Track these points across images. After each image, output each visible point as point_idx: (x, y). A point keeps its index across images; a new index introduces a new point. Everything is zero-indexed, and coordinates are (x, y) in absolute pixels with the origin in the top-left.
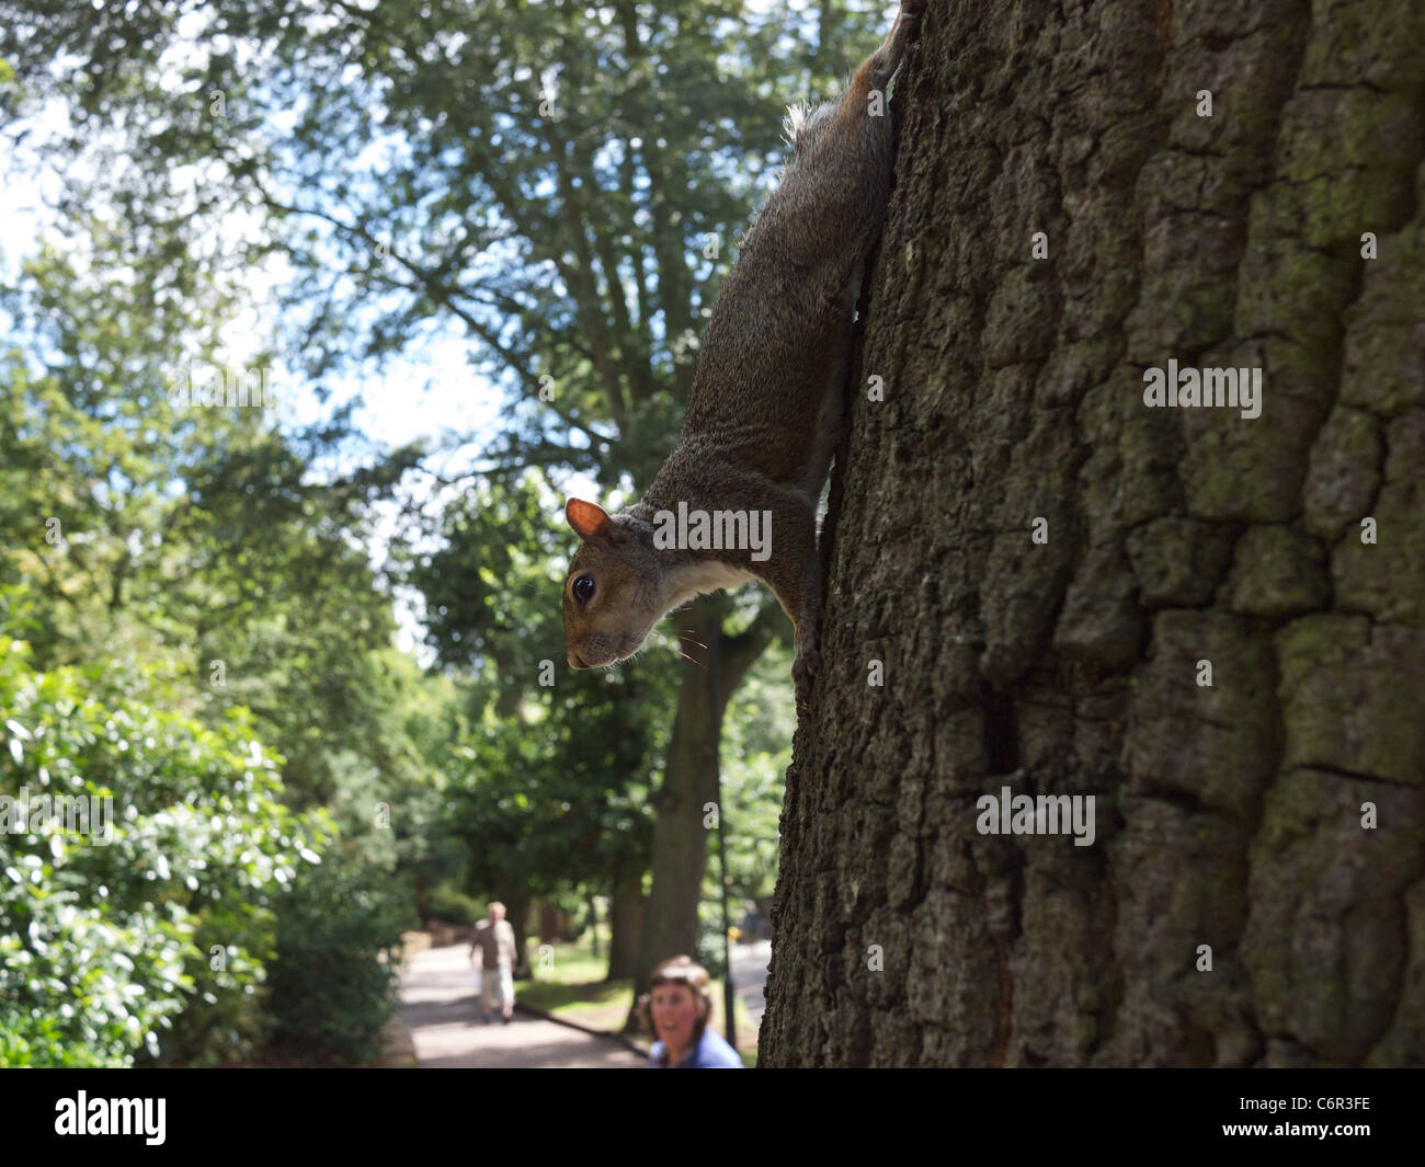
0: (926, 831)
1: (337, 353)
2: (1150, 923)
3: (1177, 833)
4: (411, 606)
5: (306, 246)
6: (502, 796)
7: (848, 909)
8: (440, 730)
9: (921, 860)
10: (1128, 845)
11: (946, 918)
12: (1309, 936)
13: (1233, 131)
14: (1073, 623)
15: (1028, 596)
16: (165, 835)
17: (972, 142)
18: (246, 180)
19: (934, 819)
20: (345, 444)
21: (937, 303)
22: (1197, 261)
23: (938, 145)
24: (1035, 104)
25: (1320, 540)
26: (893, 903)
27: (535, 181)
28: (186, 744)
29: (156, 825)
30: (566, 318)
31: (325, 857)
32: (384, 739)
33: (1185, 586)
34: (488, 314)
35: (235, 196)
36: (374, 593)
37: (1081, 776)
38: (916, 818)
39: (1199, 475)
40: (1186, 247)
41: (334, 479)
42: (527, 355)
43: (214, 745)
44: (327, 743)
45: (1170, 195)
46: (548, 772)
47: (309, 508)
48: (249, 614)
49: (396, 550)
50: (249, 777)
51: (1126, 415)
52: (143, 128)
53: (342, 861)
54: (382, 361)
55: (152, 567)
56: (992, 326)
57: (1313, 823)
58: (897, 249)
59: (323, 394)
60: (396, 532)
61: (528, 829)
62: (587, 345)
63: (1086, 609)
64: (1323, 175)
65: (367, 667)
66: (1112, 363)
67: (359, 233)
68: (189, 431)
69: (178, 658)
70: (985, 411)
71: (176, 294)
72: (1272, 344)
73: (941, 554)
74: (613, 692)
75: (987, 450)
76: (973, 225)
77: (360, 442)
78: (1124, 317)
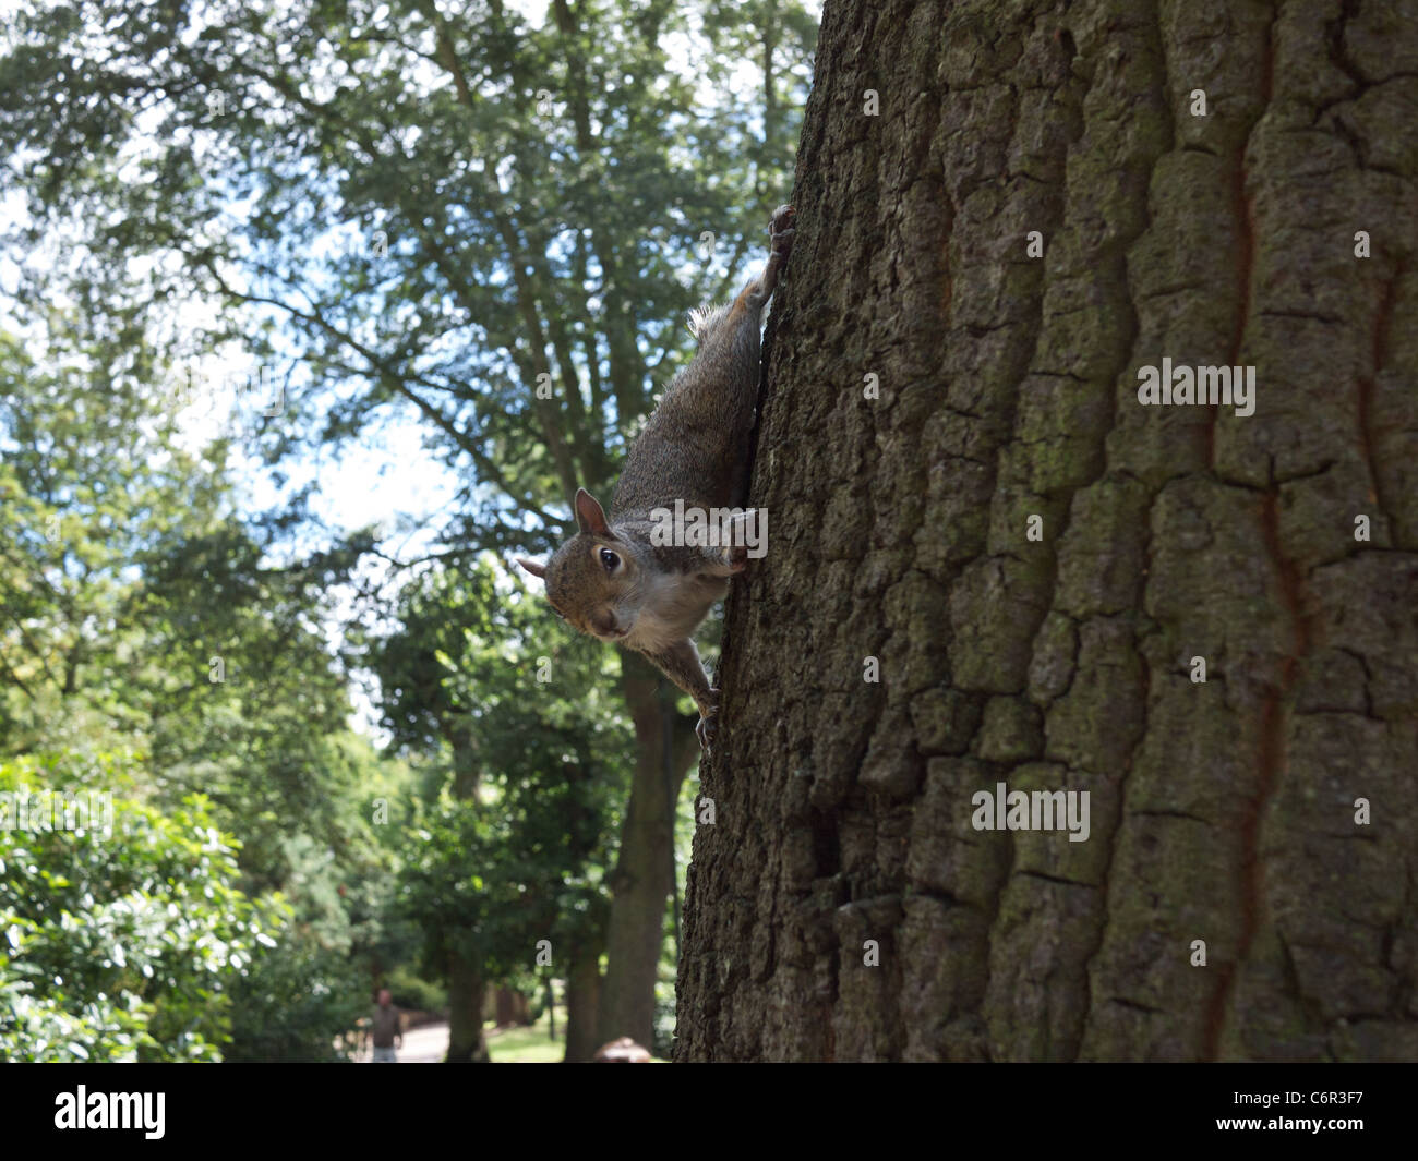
0: (776, 920)
1: (294, 439)
2: (922, 987)
3: (939, 921)
4: (367, 690)
5: (262, 335)
6: (458, 879)
7: (722, 982)
8: (395, 811)
9: (773, 943)
10: (908, 930)
11: (788, 987)
12: (1024, 995)
13: (987, 400)
14: (872, 765)
15: (843, 742)
16: (122, 922)
17: (815, 380)
18: (203, 270)
19: (781, 910)
20: (300, 529)
21: (789, 504)
22: (962, 496)
23: (793, 377)
24: (858, 357)
25: (1038, 708)
26: (753, 976)
27: (489, 271)
28: (143, 831)
29: (113, 914)
30: (520, 404)
31: (281, 941)
32: (339, 822)
33: (948, 739)
34: (443, 399)
35: (191, 285)
36: (330, 676)
37: (879, 878)
38: (769, 910)
39: (959, 657)
40: (955, 484)
41: (290, 563)
42: (481, 440)
43: (169, 832)
44: (280, 826)
45: (944, 445)
46: (503, 853)
47: (265, 593)
48: (204, 699)
49: (352, 633)
50: (206, 861)
51: (913, 608)
52: (101, 219)
53: (297, 947)
54: (339, 446)
55: (107, 652)
56: (827, 527)
57: (1027, 913)
58: (765, 453)
59: (279, 479)
60: (352, 616)
61: (484, 912)
62: (540, 429)
63: (881, 755)
64: (1043, 439)
65: (322, 750)
66: (906, 567)
67: (314, 320)
68: (145, 515)
69: (133, 744)
70: (821, 594)
71: (133, 381)
72: (1007, 562)
73: (790, 704)
74: (568, 772)
75: (822, 627)
76: (816, 445)
77: (316, 528)
78: (914, 532)
